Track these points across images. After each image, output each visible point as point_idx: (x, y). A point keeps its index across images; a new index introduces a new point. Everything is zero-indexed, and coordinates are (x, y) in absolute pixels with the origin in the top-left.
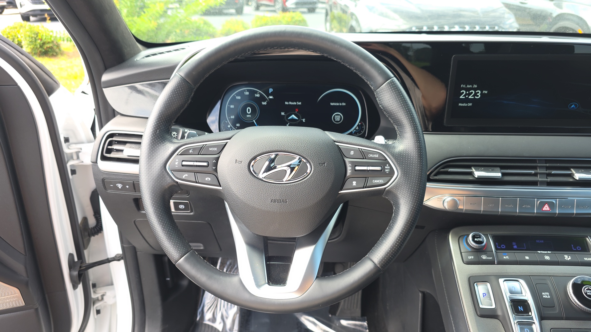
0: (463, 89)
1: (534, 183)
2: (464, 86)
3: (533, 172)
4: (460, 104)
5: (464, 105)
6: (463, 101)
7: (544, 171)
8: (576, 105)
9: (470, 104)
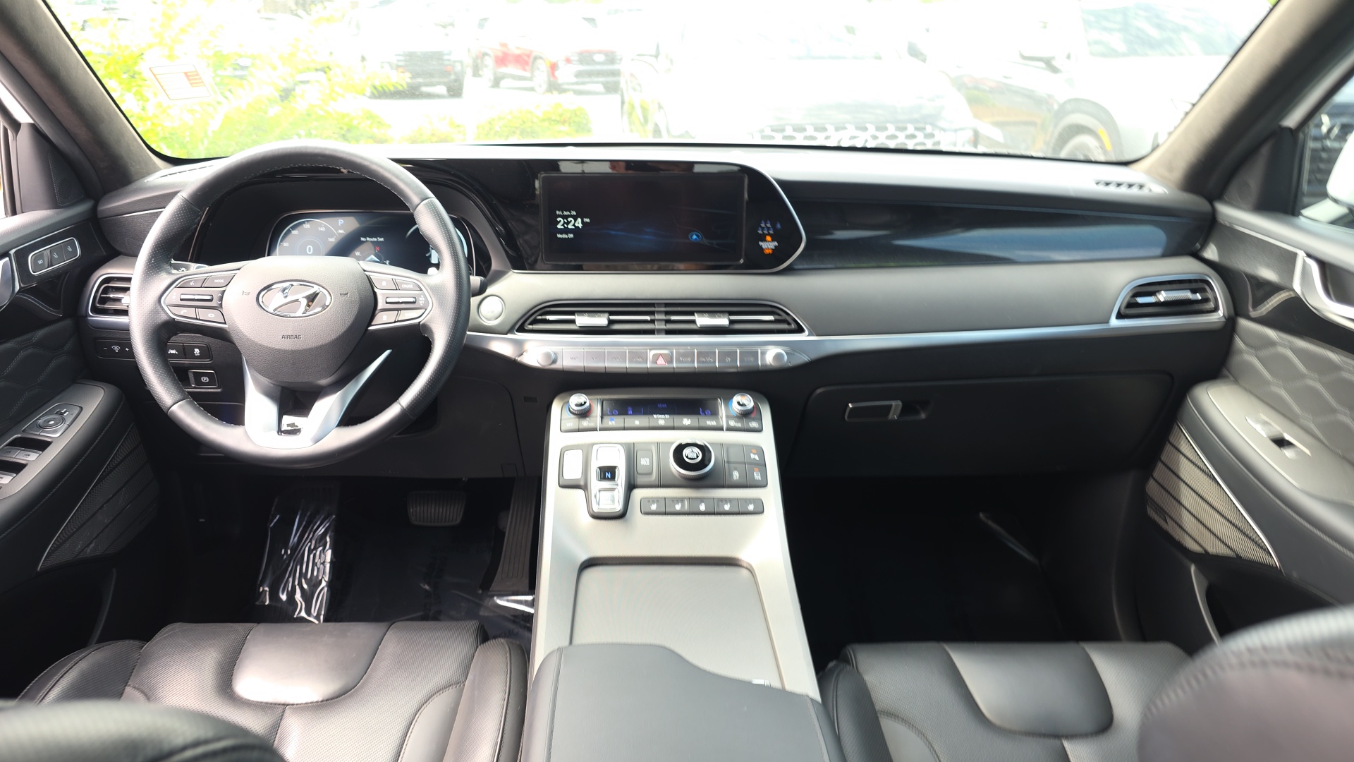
0: (560, 216)
1: (651, 332)
2: (560, 213)
3: (648, 318)
4: (559, 236)
5: (564, 236)
6: (561, 231)
7: (663, 317)
8: (697, 236)
9: (571, 236)
